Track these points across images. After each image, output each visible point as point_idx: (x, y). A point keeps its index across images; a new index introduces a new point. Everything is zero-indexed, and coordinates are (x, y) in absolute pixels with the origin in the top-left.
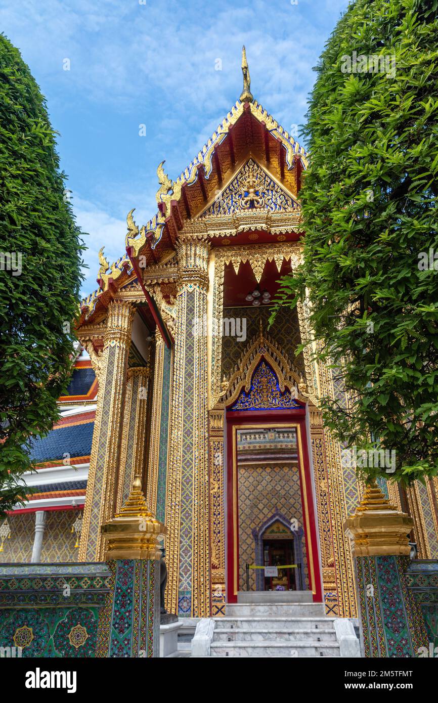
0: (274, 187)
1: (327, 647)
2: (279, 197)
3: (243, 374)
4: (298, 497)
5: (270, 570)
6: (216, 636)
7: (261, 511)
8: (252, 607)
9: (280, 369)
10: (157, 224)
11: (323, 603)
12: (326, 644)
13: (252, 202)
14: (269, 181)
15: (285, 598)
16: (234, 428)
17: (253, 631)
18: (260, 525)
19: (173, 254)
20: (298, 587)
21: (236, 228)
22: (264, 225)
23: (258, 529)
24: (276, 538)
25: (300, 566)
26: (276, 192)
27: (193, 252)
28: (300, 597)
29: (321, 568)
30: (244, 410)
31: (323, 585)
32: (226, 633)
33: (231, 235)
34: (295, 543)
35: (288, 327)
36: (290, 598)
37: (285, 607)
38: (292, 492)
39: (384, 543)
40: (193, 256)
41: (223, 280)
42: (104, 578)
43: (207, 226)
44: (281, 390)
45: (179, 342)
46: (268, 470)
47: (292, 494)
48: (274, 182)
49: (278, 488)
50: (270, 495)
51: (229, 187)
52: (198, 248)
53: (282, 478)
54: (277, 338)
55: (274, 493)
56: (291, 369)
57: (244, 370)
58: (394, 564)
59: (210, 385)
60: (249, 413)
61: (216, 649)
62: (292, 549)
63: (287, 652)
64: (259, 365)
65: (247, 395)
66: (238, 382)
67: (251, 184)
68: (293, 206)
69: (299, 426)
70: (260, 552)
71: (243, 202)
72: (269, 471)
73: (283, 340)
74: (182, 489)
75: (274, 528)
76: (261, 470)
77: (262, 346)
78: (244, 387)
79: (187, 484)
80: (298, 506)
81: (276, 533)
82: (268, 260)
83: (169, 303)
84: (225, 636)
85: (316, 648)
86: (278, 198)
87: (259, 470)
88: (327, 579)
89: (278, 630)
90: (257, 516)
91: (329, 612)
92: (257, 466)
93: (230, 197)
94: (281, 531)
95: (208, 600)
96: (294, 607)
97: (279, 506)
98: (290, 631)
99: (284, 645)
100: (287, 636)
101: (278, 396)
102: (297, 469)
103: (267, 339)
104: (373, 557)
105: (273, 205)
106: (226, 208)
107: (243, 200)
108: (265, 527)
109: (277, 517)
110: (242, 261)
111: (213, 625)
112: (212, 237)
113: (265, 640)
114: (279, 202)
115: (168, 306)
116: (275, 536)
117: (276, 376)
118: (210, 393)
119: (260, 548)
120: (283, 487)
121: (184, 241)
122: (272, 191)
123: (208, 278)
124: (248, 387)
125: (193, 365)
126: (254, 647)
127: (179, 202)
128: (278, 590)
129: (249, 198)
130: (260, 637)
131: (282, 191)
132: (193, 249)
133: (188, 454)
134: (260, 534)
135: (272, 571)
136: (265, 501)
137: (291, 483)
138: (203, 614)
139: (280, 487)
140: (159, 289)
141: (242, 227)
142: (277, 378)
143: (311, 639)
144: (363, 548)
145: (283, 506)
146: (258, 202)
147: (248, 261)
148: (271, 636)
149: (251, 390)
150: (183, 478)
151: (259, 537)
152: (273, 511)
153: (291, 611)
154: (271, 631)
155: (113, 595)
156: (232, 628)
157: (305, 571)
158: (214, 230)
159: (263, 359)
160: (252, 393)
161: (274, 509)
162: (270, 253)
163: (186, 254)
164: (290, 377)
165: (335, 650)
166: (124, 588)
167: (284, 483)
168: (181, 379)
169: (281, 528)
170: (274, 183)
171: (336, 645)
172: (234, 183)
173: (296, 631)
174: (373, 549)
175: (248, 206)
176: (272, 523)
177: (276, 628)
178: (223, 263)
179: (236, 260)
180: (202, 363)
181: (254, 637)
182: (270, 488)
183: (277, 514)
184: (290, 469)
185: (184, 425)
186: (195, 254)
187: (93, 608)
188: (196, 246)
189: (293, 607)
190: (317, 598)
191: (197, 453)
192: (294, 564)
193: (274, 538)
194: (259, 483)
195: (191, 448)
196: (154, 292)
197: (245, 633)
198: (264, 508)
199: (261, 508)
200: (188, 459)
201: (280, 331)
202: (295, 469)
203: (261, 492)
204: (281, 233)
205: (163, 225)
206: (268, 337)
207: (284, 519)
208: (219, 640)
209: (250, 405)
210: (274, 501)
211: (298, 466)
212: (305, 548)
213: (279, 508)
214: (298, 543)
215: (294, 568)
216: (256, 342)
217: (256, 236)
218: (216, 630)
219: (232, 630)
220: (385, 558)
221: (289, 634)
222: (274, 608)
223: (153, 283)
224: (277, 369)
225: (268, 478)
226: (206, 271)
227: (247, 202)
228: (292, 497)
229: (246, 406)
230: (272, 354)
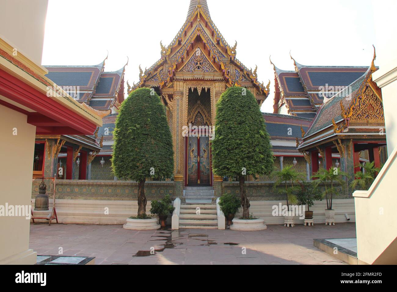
2: (208, 64)
3: (192, 117)
19: (172, 83)
21: (193, 77)
22: (202, 77)
26: (207, 62)
27: (179, 84)
33: (191, 79)
40: (179, 86)
56: (208, 116)
57: (192, 115)
64: (198, 114)
65: (193, 124)
66: (190, 120)
67: (198, 60)
68: (212, 69)
77: (199, 107)
78: (192, 122)
82: (203, 88)
83: (170, 101)
101: (203, 124)
103: (201, 105)
105: (205, 68)
106: (190, 67)
110: (194, 87)
112: (185, 79)
114: (208, 66)
115: (171, 102)
117: (203, 118)
121: (176, 80)
122: (205, 62)
123: (183, 94)
131: (209, 62)
140: (167, 96)
146: (201, 67)
147: (196, 88)
159: (199, 112)
162: (204, 85)
163: (176, 85)
164: (208, 119)
170: (206, 59)
172: (193, 57)
178: (188, 88)
179: (192, 86)
188: (180, 82)
204: (207, 79)
216: (197, 106)
217: (199, 80)
223: (165, 94)
224: (204, 116)
226: (183, 91)
227: (197, 67)
230: (202, 110)
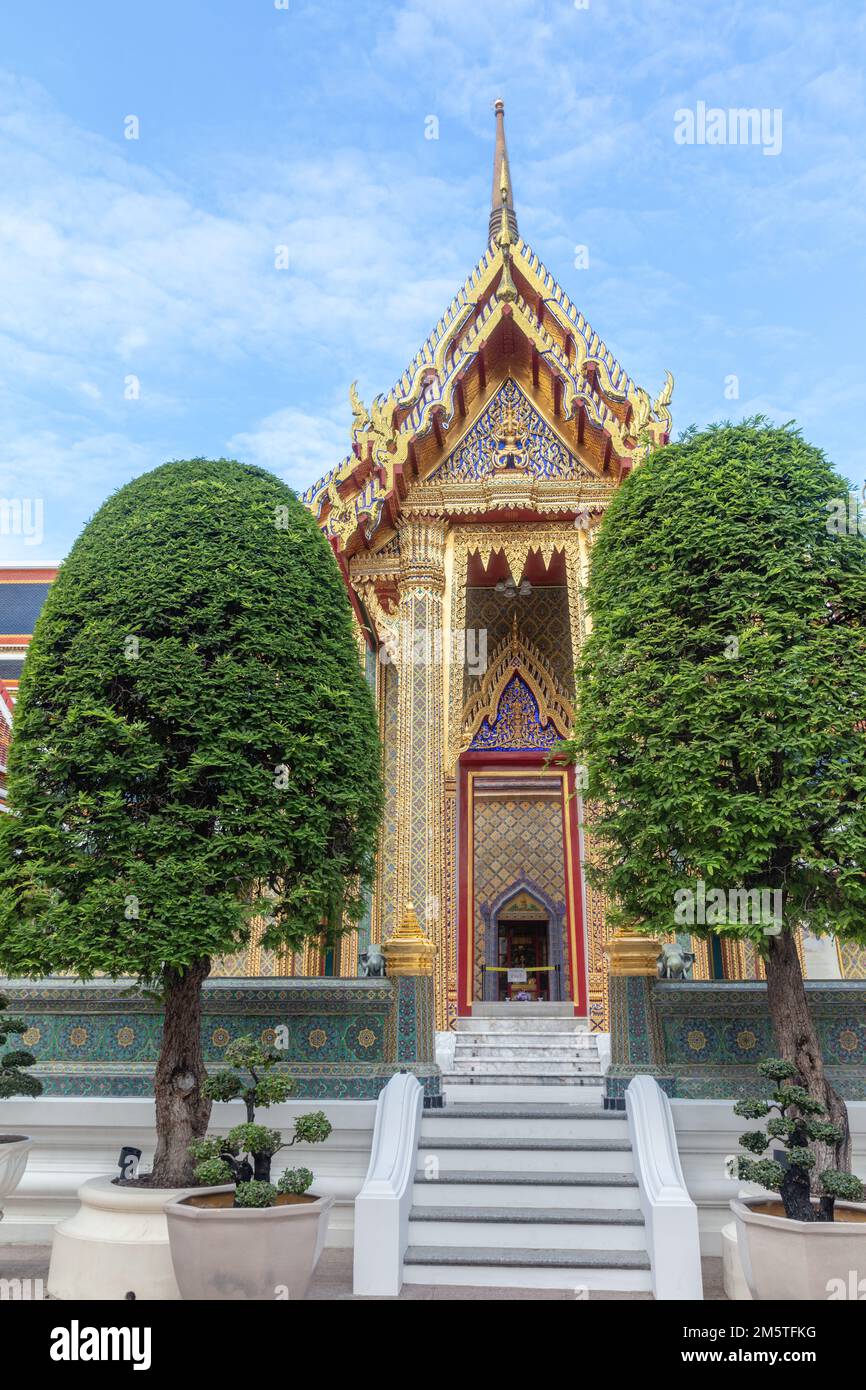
0: (543, 430)
1: (586, 1063)
2: (551, 448)
3: (485, 697)
4: (558, 852)
5: (515, 973)
6: (459, 1050)
7: (496, 874)
8: (493, 1022)
9: (541, 691)
10: (374, 500)
11: (588, 1018)
12: (585, 1060)
13: (511, 458)
14: (537, 420)
15: (536, 1011)
16: (470, 775)
17: (502, 1045)
18: (494, 897)
19: (393, 534)
20: (552, 995)
21: (487, 501)
22: (528, 502)
23: (490, 903)
24: (519, 918)
25: (558, 968)
26: (547, 439)
27: (423, 537)
28: (557, 1009)
29: (587, 974)
30: (486, 750)
31: (589, 995)
32: (471, 1048)
33: (479, 511)
34: (550, 926)
35: (556, 624)
36: (544, 1011)
37: (537, 1021)
38: (549, 844)
39: (635, 966)
40: (423, 543)
41: (465, 580)
42: (388, 991)
43: (443, 496)
44: (543, 723)
45: (404, 675)
46: (510, 806)
47: (549, 846)
48: (543, 423)
49: (526, 836)
50: (512, 848)
51: (475, 427)
52: (430, 531)
53: (534, 821)
54: (538, 639)
55: (520, 845)
56: (557, 691)
57: (487, 691)
58: (641, 983)
59: (446, 736)
60: (495, 755)
61: (460, 1064)
62: (545, 934)
63: (541, 1068)
64: (512, 681)
65: (492, 728)
66: (478, 709)
67: (510, 429)
68: (571, 466)
69: (565, 775)
70: (492, 940)
71: (498, 457)
72: (511, 809)
73: (548, 643)
74: (412, 878)
75: (518, 902)
76: (499, 806)
77: (516, 655)
78: (487, 717)
79: (419, 871)
80: (558, 867)
81: (521, 910)
82: (531, 551)
83: (385, 608)
84: (468, 1051)
85: (574, 1063)
86: (549, 451)
87: (495, 807)
88: (595, 988)
89: (531, 1046)
90: (488, 882)
91: (594, 1028)
92: (492, 800)
93: (478, 445)
94: (529, 907)
95: (445, 1012)
96: (549, 1022)
97: (527, 866)
98: (546, 1046)
99: (539, 1059)
100: (541, 1052)
101: (537, 730)
102: (559, 806)
103: (524, 644)
104: (624, 978)
105: (541, 462)
106: (471, 461)
107: (497, 453)
108: (502, 901)
109: (523, 885)
110: (493, 550)
111: (455, 1039)
112: (450, 513)
113: (516, 1055)
114: (551, 456)
115: (386, 617)
116: (519, 916)
117: (534, 699)
118: (446, 747)
119: (493, 933)
120: (534, 836)
121: (409, 518)
122: (540, 437)
123: (444, 578)
124: (493, 717)
125: (424, 709)
126: (504, 1062)
127: (404, 466)
128: (520, 1000)
129: (506, 453)
130: (510, 1053)
131: (555, 437)
132: (423, 532)
133: (419, 832)
134: (494, 911)
135: (518, 976)
136: (503, 858)
137: (550, 830)
138: (439, 1027)
139: (529, 836)
140: (373, 589)
141: (495, 502)
142: (536, 704)
143: (568, 1055)
144: (617, 970)
145: (534, 866)
146: (520, 459)
147: (502, 551)
148: (523, 1051)
149: (497, 721)
150: (413, 863)
151: (492, 917)
152: (516, 874)
153: (544, 1027)
154: (523, 1046)
155: (397, 1005)
156: (476, 1042)
157: (565, 971)
158: (454, 503)
159: (516, 674)
160: (499, 725)
161: (518, 871)
162: (535, 539)
163: (413, 539)
164: (556, 703)
165: (595, 1065)
166: (407, 1000)
167: (537, 828)
168: (408, 729)
169: (530, 902)
170: (545, 425)
171: (597, 1060)
172: (483, 421)
173: (553, 1046)
174: (625, 971)
175: (505, 465)
176: (515, 894)
177: (528, 1043)
178: (466, 552)
179: (485, 545)
180: (438, 707)
181: (503, 1052)
182: (511, 836)
183: (523, 881)
184: (548, 806)
185: (413, 794)
186: (426, 540)
187: (379, 1016)
188: (427, 527)
189: (547, 1022)
190: (581, 1011)
191: (431, 832)
192: (547, 965)
193: (516, 919)
194: (494, 828)
195: (423, 825)
196: (365, 594)
197: (491, 1048)
198: (501, 869)
199: (496, 870)
200: (419, 838)
201: (543, 628)
202: (556, 806)
203: (496, 843)
204: (552, 512)
205: (381, 501)
206: (525, 640)
207: (535, 888)
208: (462, 1054)
209: (495, 743)
210: (518, 858)
211: (561, 800)
212: (566, 935)
213: (526, 869)
214: (556, 926)
215: (547, 971)
216: (508, 648)
217: (516, 514)
218: (458, 1045)
219: (476, 1045)
220: (634, 979)
221: (544, 1049)
222: (522, 1023)
223: (365, 580)
224: (537, 691)
225: (510, 820)
226: (442, 566)
227: (503, 458)
228: (549, 851)
229: (489, 745)
230: (531, 667)
